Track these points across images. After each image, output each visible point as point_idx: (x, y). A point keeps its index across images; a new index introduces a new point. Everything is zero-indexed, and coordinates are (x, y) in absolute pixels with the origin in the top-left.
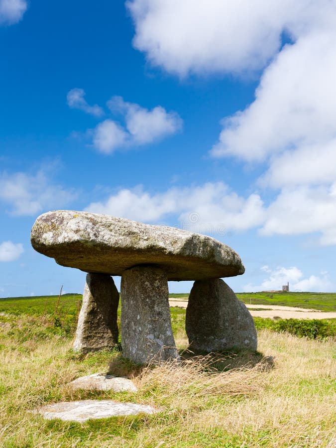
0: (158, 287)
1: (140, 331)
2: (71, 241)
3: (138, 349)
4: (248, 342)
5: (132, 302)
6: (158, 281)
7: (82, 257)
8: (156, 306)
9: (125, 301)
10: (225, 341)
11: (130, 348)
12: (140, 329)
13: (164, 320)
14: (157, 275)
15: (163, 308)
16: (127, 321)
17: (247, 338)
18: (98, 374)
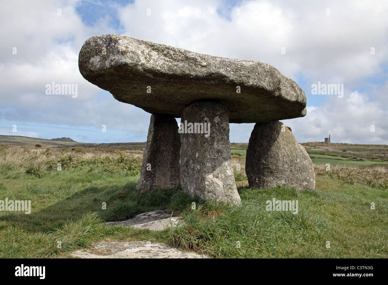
0: (218, 124)
1: (198, 169)
2: (118, 64)
3: (196, 189)
4: (307, 183)
5: (191, 139)
6: (218, 117)
7: (136, 88)
8: (215, 143)
9: (184, 139)
10: (284, 182)
11: (189, 187)
12: (198, 167)
13: (224, 158)
14: (217, 110)
15: (224, 146)
16: (185, 159)
17: (305, 180)
18: (155, 213)
